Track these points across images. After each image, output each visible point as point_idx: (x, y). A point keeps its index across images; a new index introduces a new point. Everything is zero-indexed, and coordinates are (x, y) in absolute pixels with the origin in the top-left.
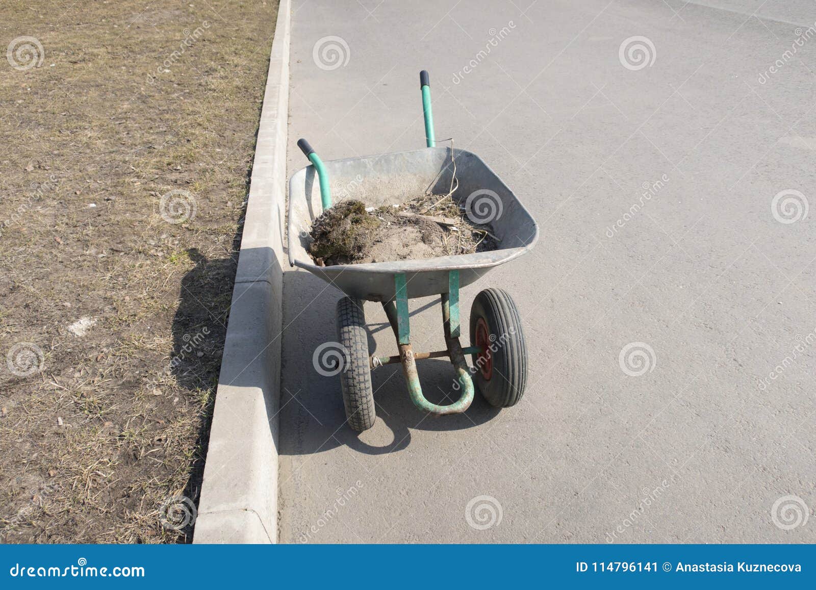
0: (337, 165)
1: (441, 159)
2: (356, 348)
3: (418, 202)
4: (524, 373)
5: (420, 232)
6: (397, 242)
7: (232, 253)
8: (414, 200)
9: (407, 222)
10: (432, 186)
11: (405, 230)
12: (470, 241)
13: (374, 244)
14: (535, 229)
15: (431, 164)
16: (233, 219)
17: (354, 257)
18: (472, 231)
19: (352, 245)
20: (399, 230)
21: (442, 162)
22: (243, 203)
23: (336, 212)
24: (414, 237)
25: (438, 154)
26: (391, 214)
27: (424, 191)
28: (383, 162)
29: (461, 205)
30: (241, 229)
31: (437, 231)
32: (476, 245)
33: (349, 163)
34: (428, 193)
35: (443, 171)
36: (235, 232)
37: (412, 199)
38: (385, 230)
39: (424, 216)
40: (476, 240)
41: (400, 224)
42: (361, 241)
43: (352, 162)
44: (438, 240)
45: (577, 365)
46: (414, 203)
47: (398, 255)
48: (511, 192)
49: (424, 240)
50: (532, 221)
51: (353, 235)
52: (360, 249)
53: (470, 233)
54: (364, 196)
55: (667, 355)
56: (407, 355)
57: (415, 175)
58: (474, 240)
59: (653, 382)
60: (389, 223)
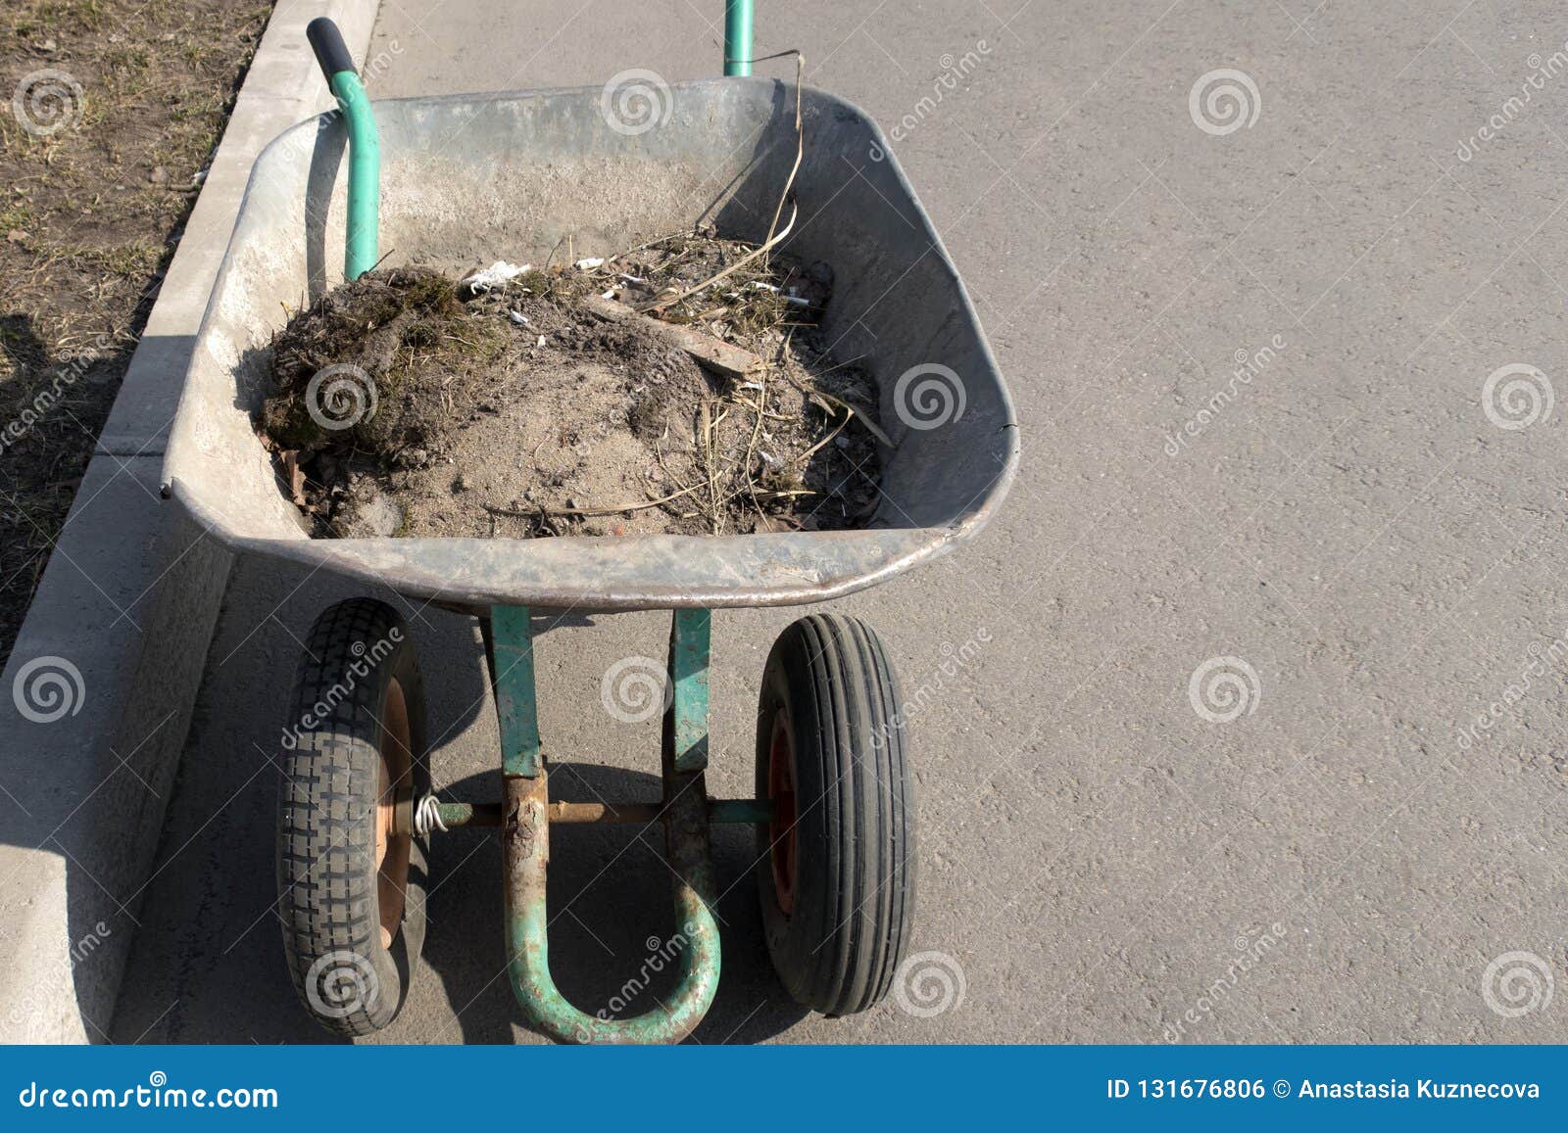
0: (419, 116)
1: (754, 119)
2: (329, 813)
3: (664, 257)
4: (894, 942)
5: (629, 389)
6: (546, 421)
7: (123, 342)
8: (654, 247)
9: (597, 343)
10: (720, 206)
11: (581, 378)
12: (794, 432)
13: (473, 419)
14: (1004, 449)
15: (722, 131)
16: (156, 227)
17: (398, 462)
18: (807, 395)
19: (391, 424)
20: (565, 376)
21: (758, 128)
22: (197, 175)
23: (351, 308)
24: (603, 409)
25: (749, 101)
26: (560, 304)
27: (690, 219)
28: (567, 114)
29: (793, 290)
30: (165, 262)
31: (685, 390)
32: (811, 452)
33: (457, 111)
34: (704, 226)
35: (760, 159)
36: (150, 273)
37: (650, 243)
38: (521, 366)
39: (660, 326)
40: (812, 430)
41: (574, 347)
42: (423, 412)
43: (467, 108)
44: (681, 425)
45: (1100, 862)
46: (649, 259)
47: (538, 470)
48: (954, 279)
49: (636, 422)
50: (1002, 410)
51: (401, 389)
52: (416, 438)
53: (800, 401)
54: (498, 220)
55: (1405, 862)
56: (522, 816)
57: (668, 164)
58: (808, 431)
59: (1343, 964)
60: (542, 341)
